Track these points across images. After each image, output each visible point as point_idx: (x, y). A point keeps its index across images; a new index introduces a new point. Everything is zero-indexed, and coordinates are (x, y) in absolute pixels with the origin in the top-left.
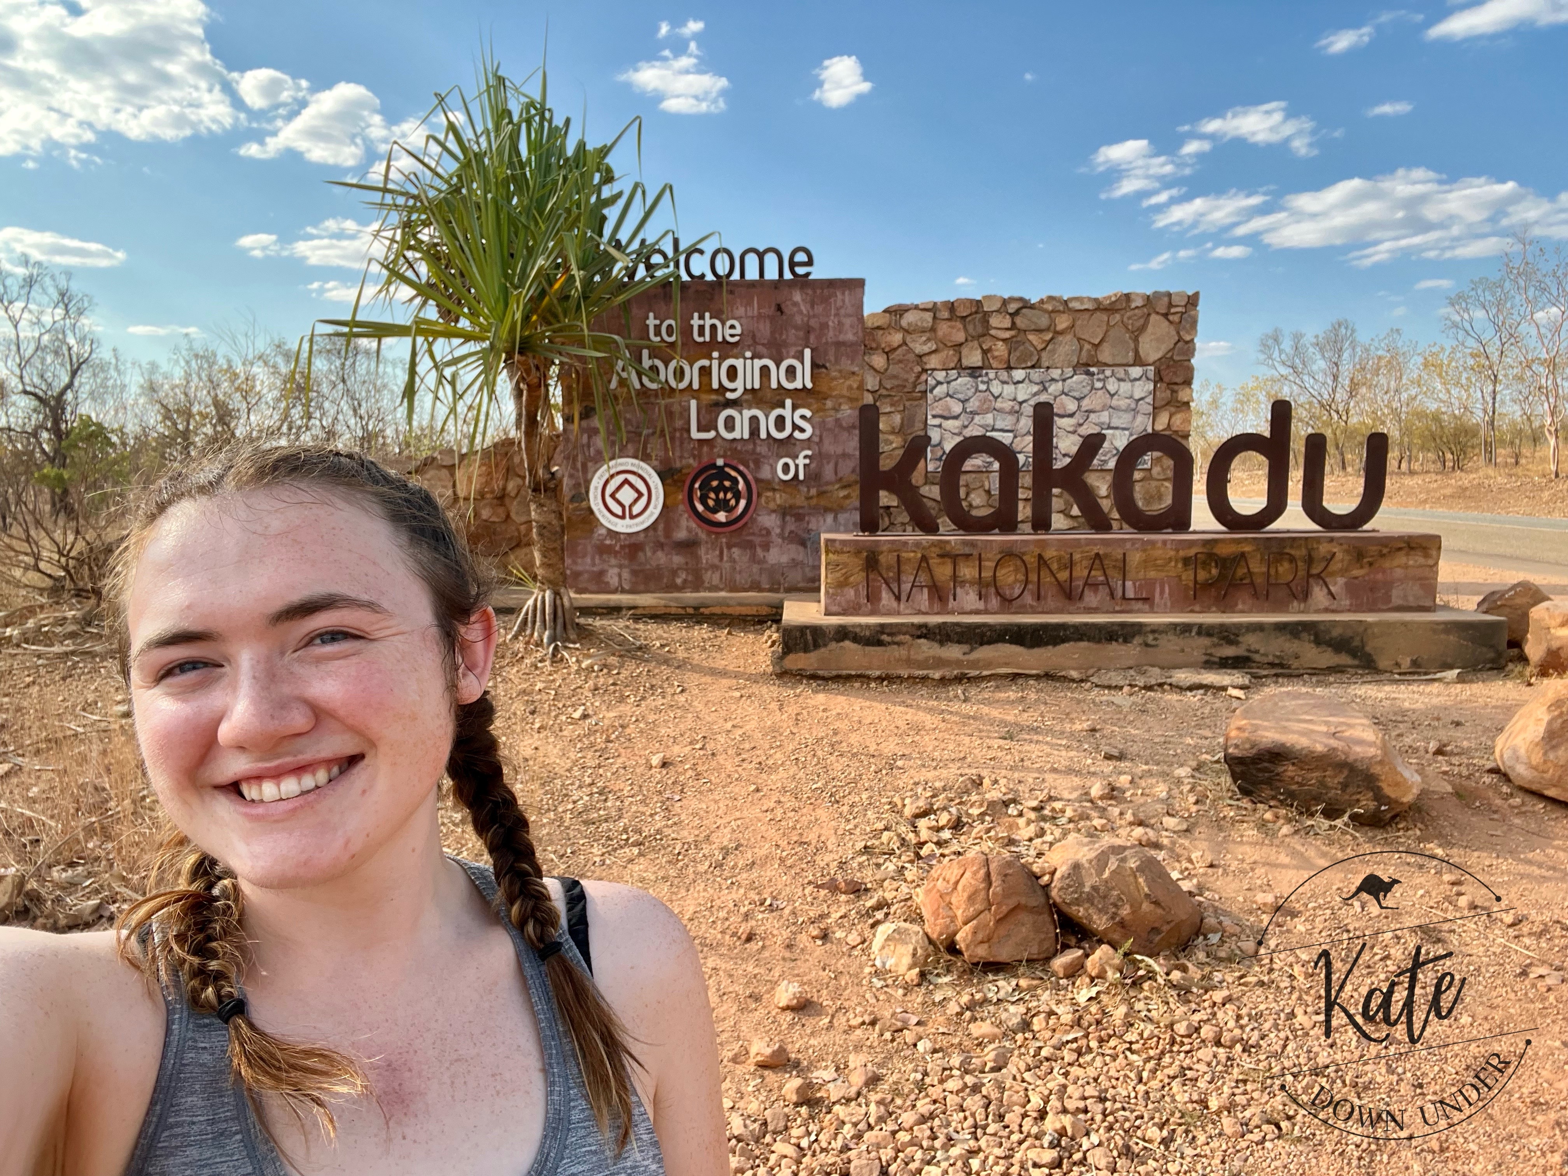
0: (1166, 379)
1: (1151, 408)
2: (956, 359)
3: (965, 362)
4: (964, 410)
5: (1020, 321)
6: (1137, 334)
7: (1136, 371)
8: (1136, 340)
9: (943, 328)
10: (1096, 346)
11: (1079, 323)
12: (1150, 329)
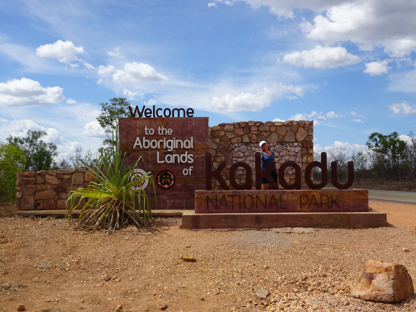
0: (305, 147)
1: (301, 155)
2: (241, 140)
3: (244, 141)
4: (244, 155)
5: (260, 129)
6: (295, 133)
7: (296, 144)
8: (295, 135)
9: (237, 131)
10: (284, 136)
11: (278, 129)
12: (299, 131)
